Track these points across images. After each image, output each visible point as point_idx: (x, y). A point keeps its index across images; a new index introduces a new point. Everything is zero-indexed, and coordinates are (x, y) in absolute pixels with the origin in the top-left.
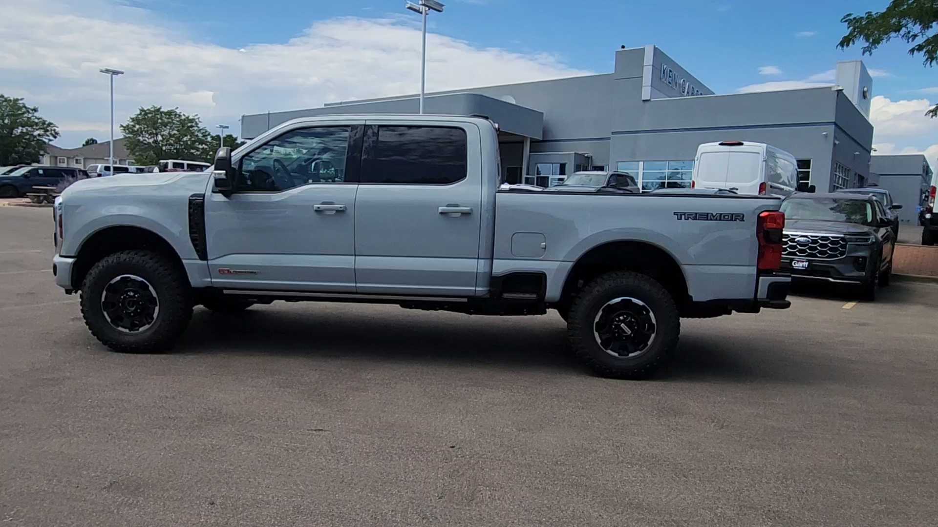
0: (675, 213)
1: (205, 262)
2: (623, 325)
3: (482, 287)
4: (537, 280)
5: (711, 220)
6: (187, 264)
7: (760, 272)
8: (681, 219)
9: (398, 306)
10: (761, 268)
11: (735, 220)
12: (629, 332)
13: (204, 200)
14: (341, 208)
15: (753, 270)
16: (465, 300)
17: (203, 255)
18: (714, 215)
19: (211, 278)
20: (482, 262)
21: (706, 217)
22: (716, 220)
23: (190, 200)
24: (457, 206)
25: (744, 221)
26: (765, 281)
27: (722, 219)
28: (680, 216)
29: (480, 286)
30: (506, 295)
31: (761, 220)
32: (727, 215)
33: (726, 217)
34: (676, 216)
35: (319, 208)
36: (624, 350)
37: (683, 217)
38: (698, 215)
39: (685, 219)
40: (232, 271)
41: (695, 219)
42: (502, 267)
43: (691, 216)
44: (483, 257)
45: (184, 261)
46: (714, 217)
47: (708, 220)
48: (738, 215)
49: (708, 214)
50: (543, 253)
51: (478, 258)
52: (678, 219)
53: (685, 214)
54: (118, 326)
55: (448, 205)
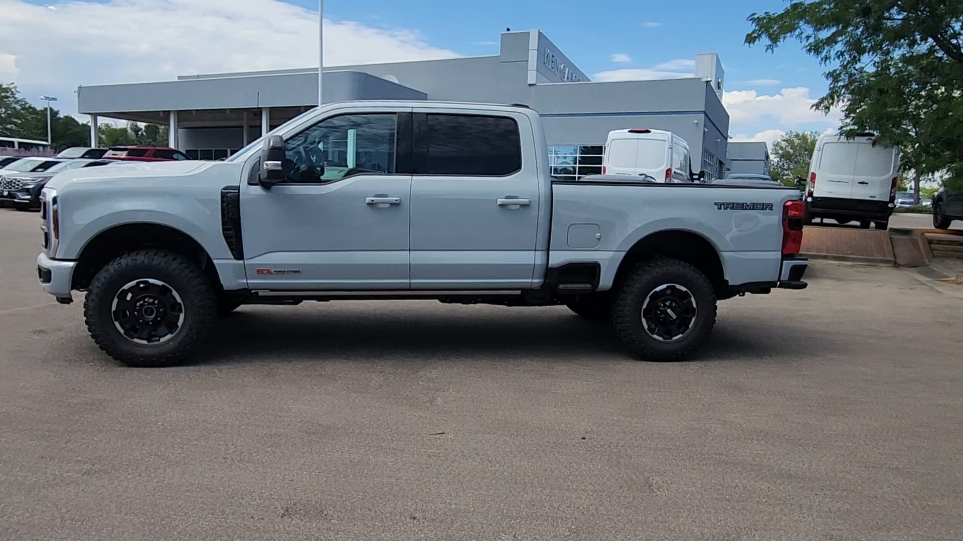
0: (715, 204)
1: (241, 262)
2: (669, 311)
3: (538, 278)
4: (591, 270)
5: (746, 209)
6: (217, 264)
7: (785, 257)
8: (721, 209)
10: (785, 253)
11: (766, 209)
12: (674, 317)
13: (239, 192)
14: (397, 200)
15: (779, 255)
16: (519, 292)
17: (238, 254)
18: (749, 204)
19: (247, 280)
20: (538, 253)
21: (742, 206)
22: (750, 209)
23: (222, 193)
24: (516, 197)
25: (772, 210)
26: (788, 264)
27: (755, 208)
28: (720, 205)
29: (535, 279)
30: (561, 286)
31: (786, 208)
32: (759, 204)
33: (759, 206)
34: (717, 206)
35: (373, 201)
36: (668, 334)
37: (722, 206)
38: (735, 205)
39: (724, 209)
40: (273, 270)
41: (733, 208)
42: (558, 258)
43: (729, 206)
44: (540, 249)
45: (215, 262)
46: (748, 206)
47: (743, 209)
48: (768, 205)
49: (743, 204)
50: (596, 244)
51: (535, 250)
52: (718, 209)
53: (724, 204)
54: (133, 338)
55: (507, 197)
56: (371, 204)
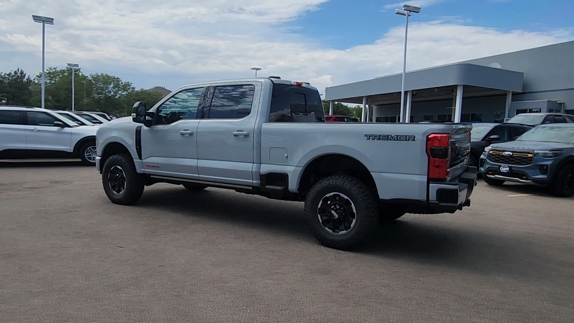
0: (365, 136)
2: (333, 211)
3: (256, 181)
4: (282, 178)
5: (391, 140)
6: (135, 161)
7: (430, 180)
8: (369, 139)
9: (234, 190)
10: (431, 176)
11: (408, 140)
12: (337, 216)
13: (141, 129)
14: (190, 132)
15: (425, 178)
16: (251, 188)
17: (140, 158)
18: (393, 136)
19: (144, 169)
20: (255, 165)
21: (387, 138)
22: (394, 140)
23: (136, 129)
24: (242, 131)
25: (415, 141)
26: (434, 187)
27: (399, 139)
28: (369, 137)
29: (254, 180)
30: (268, 186)
31: (429, 140)
32: (403, 136)
33: (402, 138)
34: (367, 137)
36: (335, 228)
37: (371, 137)
38: (381, 136)
39: (372, 139)
40: (151, 166)
41: (379, 139)
42: (266, 168)
43: (376, 137)
44: (256, 162)
46: (393, 138)
47: (388, 140)
48: (410, 137)
49: (388, 135)
50: (286, 161)
51: (253, 163)
52: (367, 139)
54: (114, 191)
55: (238, 131)
56: (182, 134)
